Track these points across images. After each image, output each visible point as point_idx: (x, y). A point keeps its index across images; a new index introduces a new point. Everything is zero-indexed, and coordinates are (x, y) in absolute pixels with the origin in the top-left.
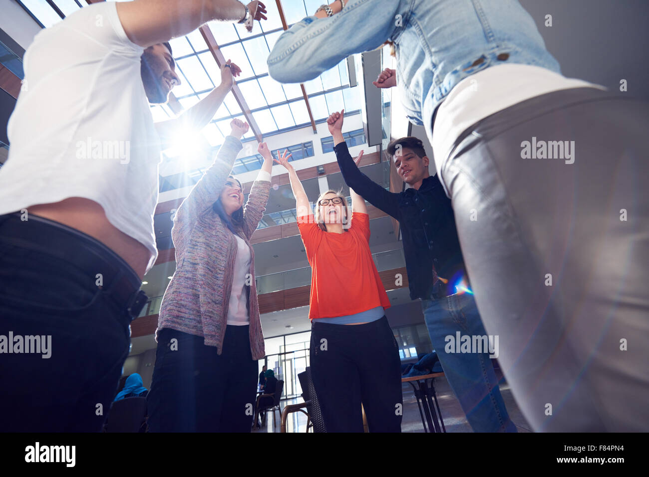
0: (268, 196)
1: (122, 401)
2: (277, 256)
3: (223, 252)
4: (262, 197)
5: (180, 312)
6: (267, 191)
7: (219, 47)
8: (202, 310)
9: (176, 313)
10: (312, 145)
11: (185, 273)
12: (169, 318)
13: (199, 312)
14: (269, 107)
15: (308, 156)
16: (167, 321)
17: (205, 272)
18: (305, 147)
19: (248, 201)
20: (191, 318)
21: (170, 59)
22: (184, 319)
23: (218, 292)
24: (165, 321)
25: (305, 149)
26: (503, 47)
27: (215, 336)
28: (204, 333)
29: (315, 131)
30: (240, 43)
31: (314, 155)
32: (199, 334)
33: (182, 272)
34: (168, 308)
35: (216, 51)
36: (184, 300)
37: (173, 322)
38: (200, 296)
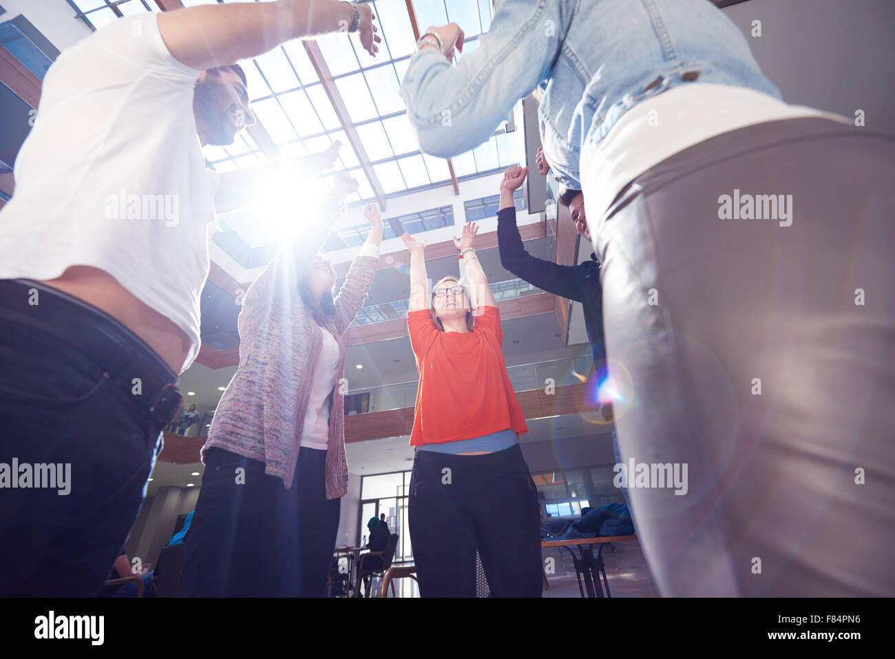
0: (373, 277)
1: (178, 546)
2: (399, 361)
3: (301, 351)
4: (363, 279)
5: (236, 427)
6: (372, 271)
7: (333, 79)
8: (266, 425)
9: (229, 428)
10: (451, 211)
11: (249, 375)
12: (220, 434)
13: (261, 428)
14: (396, 158)
15: (446, 225)
16: (218, 437)
17: (275, 376)
18: (442, 213)
19: (346, 283)
20: (249, 435)
21: (242, 91)
22: (239, 437)
23: (289, 406)
24: (215, 437)
25: (442, 215)
26: (691, 64)
27: (281, 463)
28: (267, 457)
29: (457, 192)
30: (361, 73)
31: (454, 224)
32: (258, 457)
33: (245, 373)
34: (222, 420)
35: (329, 84)
36: (242, 411)
37: (225, 440)
38: (265, 407)
